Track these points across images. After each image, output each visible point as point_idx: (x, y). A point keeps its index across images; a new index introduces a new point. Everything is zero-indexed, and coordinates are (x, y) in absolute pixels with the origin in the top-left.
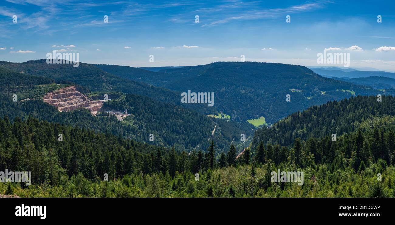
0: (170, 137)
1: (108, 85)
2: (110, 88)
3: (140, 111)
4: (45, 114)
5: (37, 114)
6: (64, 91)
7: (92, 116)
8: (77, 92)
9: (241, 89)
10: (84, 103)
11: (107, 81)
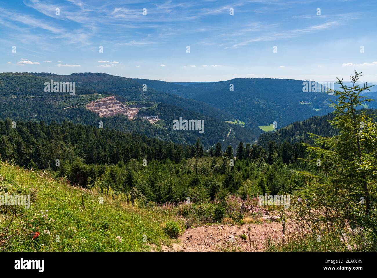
0: (192, 137)
1: (144, 96)
2: (146, 98)
3: (169, 117)
4: (87, 119)
5: (80, 120)
6: (105, 100)
7: (128, 120)
8: (116, 101)
9: (255, 101)
10: (122, 110)
11: (143, 93)
